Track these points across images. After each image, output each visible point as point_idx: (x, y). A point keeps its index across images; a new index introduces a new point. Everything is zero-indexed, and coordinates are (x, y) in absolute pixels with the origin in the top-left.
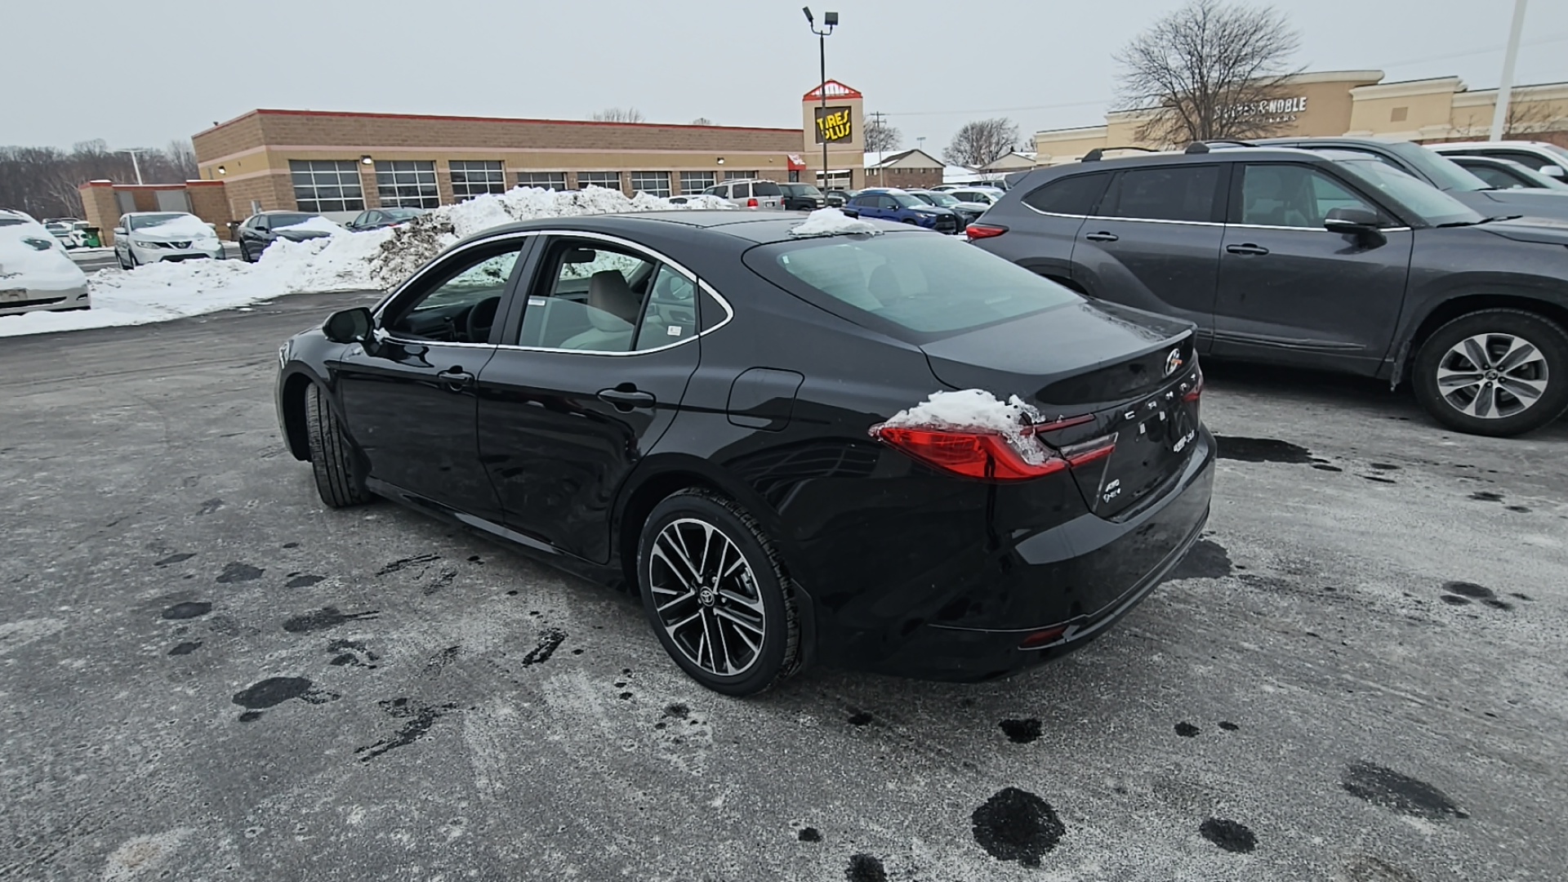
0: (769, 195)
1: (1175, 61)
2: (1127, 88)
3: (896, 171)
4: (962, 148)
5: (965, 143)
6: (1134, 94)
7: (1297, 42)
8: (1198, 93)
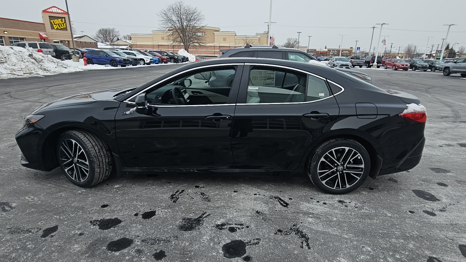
0: (48, 48)
1: (174, 18)
2: (161, 24)
3: (79, 42)
4: (100, 36)
5: (101, 35)
6: (164, 26)
7: (204, 18)
8: (181, 28)
